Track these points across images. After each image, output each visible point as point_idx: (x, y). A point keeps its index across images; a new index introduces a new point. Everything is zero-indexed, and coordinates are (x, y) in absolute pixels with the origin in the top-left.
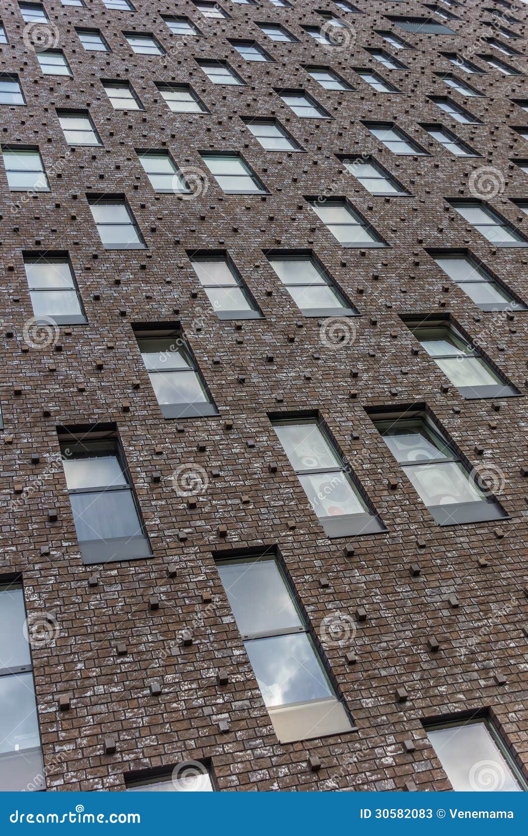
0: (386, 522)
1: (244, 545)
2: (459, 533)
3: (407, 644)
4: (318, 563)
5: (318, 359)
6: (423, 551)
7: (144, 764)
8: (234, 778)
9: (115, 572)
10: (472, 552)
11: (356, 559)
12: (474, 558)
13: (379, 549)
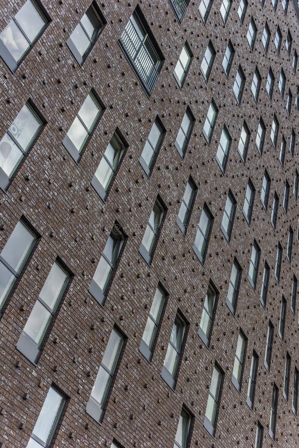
0: (153, 360)
1: (122, 328)
2: (162, 384)
3: (128, 409)
4: (131, 357)
5: (183, 273)
6: (152, 381)
7: (58, 383)
8: (71, 411)
9: (92, 303)
10: (160, 394)
11: (139, 366)
12: (159, 397)
13: (144, 368)
